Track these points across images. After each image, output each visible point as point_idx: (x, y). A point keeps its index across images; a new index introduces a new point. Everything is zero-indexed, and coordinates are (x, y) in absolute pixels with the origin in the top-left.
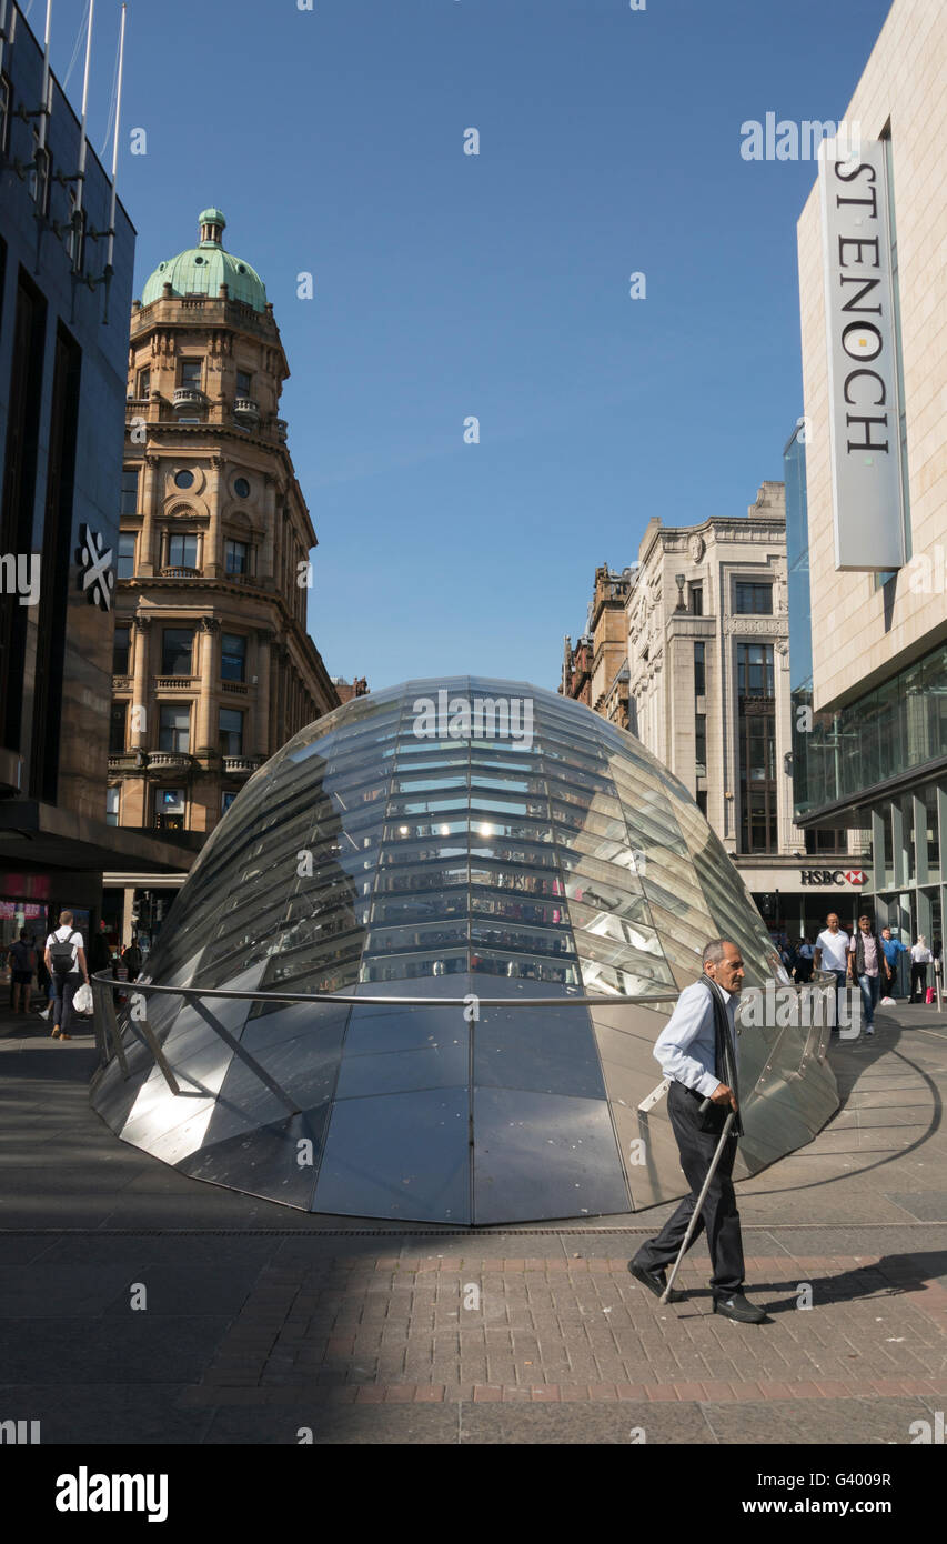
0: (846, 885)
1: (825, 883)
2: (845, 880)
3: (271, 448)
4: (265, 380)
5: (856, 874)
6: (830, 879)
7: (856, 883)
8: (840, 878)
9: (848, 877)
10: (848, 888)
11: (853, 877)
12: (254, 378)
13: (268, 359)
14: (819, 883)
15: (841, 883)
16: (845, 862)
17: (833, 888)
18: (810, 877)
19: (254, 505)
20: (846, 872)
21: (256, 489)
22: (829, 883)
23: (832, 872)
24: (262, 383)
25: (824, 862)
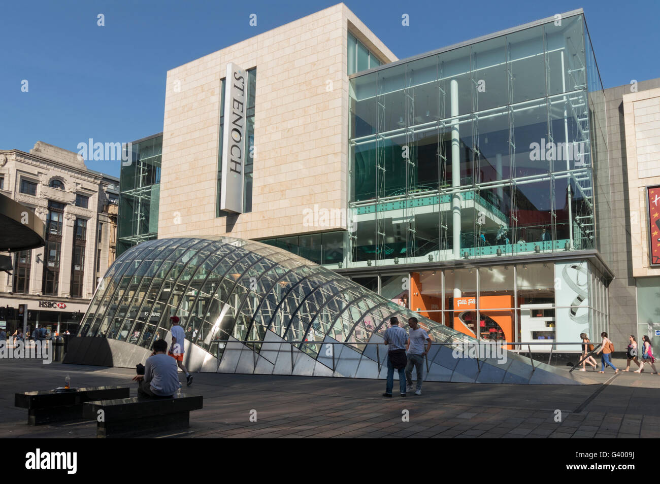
0: (57, 309)
1: (49, 307)
2: (57, 306)
5: (62, 304)
6: (51, 305)
7: (61, 308)
8: (55, 305)
9: (58, 305)
10: (58, 309)
11: (60, 305)
14: (47, 307)
15: (55, 307)
16: (58, 299)
17: (52, 309)
18: (43, 304)
20: (58, 303)
22: (50, 307)
23: (52, 303)
25: (49, 299)
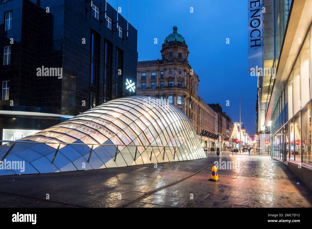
3: (185, 65)
4: (184, 54)
12: (182, 54)
13: (184, 50)
19: (182, 75)
21: (183, 72)
24: (183, 55)
